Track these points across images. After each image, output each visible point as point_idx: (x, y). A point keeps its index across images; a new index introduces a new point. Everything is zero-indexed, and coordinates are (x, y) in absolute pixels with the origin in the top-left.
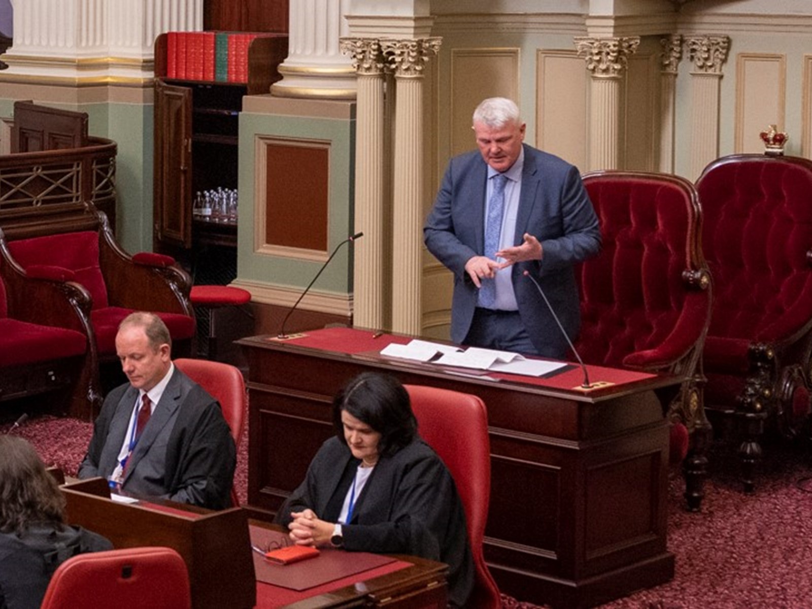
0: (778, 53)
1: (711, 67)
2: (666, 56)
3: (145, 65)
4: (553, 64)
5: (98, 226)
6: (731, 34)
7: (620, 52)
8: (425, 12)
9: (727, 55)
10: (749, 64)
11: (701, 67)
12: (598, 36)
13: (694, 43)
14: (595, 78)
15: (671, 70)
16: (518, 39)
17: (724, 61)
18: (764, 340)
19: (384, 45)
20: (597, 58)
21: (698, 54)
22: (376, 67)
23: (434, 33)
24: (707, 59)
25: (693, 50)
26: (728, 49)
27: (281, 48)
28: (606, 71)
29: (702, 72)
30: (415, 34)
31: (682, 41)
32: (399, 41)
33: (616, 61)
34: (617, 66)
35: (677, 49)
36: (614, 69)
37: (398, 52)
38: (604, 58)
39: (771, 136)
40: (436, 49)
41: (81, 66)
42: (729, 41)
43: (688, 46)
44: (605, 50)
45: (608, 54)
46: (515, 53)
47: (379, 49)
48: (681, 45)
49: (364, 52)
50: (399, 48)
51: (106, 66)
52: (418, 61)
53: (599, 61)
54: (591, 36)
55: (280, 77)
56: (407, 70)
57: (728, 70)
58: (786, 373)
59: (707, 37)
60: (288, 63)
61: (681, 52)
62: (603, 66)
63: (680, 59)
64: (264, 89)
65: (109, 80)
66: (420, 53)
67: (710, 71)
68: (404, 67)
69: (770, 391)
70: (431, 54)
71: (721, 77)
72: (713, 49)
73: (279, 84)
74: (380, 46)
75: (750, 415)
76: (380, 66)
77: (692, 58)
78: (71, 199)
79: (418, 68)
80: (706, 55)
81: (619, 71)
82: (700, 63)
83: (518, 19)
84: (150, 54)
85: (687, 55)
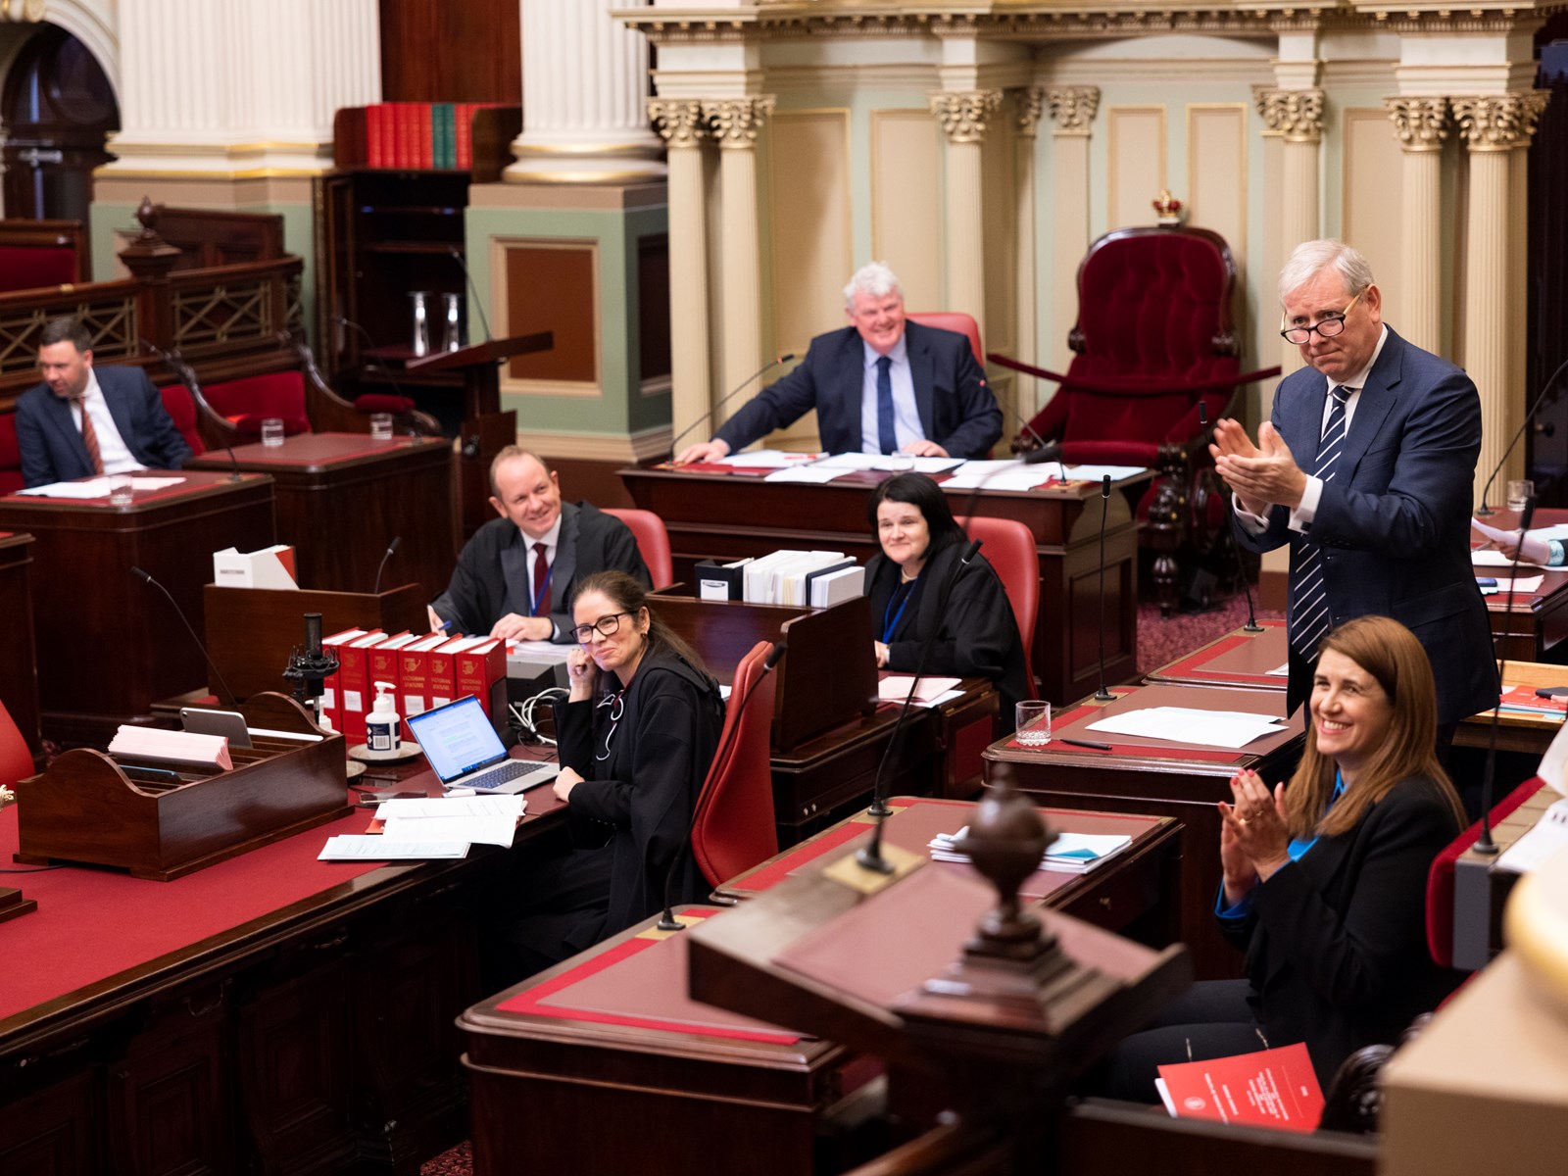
0: (1157, 105)
1: (1077, 125)
2: (1022, 114)
3: (323, 151)
4: (891, 128)
5: (300, 365)
6: (1101, 84)
7: (983, 108)
8: (755, 65)
9: (1095, 109)
10: (1124, 122)
11: (1066, 126)
12: (958, 90)
13: (1056, 97)
14: (953, 142)
15: (1029, 131)
16: (845, 98)
17: (1093, 117)
18: (1175, 440)
19: (706, 107)
20: (956, 117)
21: (1060, 110)
22: (694, 136)
23: (766, 90)
24: (1072, 116)
25: (1055, 106)
26: (1097, 102)
27: (511, 121)
28: (967, 133)
29: (1067, 132)
30: (747, 92)
31: (1042, 94)
32: (726, 102)
33: (980, 119)
34: (980, 127)
35: (1036, 104)
36: (976, 130)
37: (726, 115)
38: (965, 118)
39: (1165, 203)
40: (769, 111)
41: (234, 154)
42: (1098, 94)
43: (1049, 100)
44: (966, 106)
45: (970, 111)
46: (841, 116)
47: (700, 114)
48: (1039, 100)
49: (678, 117)
50: (727, 110)
51: (258, 153)
52: (751, 126)
53: (958, 121)
54: (947, 89)
55: (514, 159)
56: (738, 137)
57: (1099, 128)
58: (1199, 476)
59: (1072, 88)
60: (523, 141)
61: (1040, 109)
62: (964, 127)
63: (1038, 117)
64: (495, 176)
65: (268, 173)
66: (753, 115)
67: (1077, 131)
68: (734, 133)
69: (1184, 497)
70: (764, 115)
71: (1089, 137)
72: (1079, 102)
73: (514, 169)
74: (700, 108)
75: (1162, 527)
76: (699, 134)
77: (1054, 115)
78: (258, 331)
79: (752, 134)
80: (1071, 111)
81: (982, 133)
82: (1065, 121)
83: (846, 72)
84: (327, 135)
85: (1047, 111)
